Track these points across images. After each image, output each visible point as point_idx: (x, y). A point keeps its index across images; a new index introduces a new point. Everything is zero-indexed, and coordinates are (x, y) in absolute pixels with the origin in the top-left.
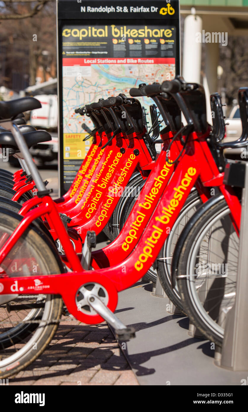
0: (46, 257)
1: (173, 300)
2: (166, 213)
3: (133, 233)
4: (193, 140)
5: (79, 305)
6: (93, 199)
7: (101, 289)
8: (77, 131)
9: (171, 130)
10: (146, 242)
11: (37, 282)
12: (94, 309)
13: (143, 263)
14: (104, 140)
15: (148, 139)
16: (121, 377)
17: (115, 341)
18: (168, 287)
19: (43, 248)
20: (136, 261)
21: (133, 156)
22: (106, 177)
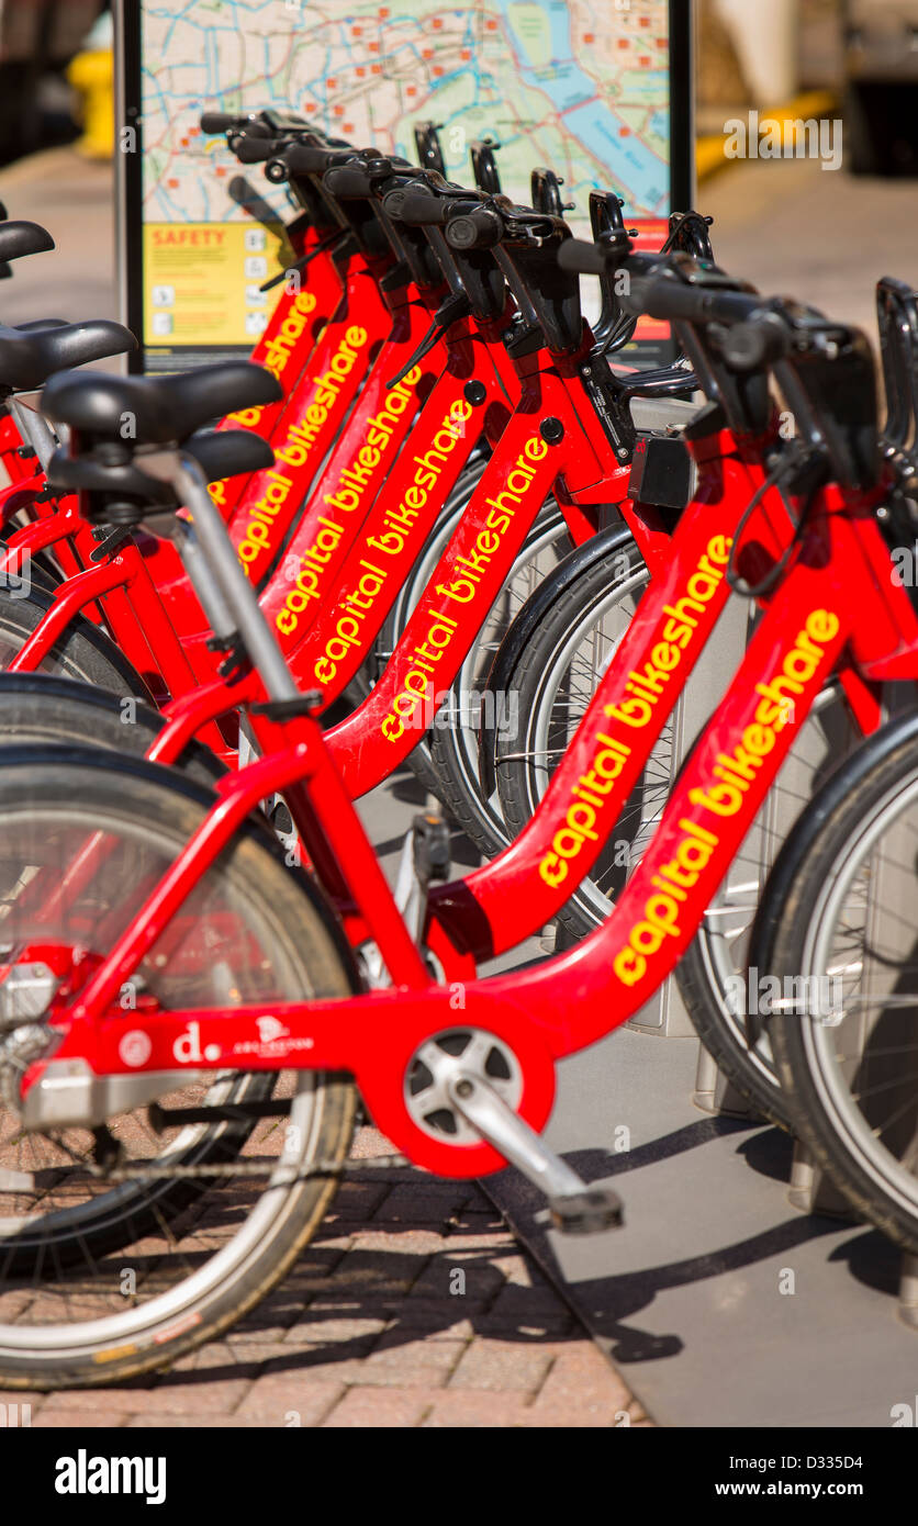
0: (298, 936)
1: (734, 1071)
2: (728, 777)
3: (581, 818)
4: (828, 515)
5: (418, 1106)
6: (346, 601)
7: (494, 1052)
8: (206, 212)
9: (728, 426)
10: (656, 881)
11: (269, 1027)
12: (470, 1123)
13: (648, 958)
14: (356, 289)
15: (603, 377)
16: (557, 1367)
17: (501, 1224)
18: (713, 1022)
19: (288, 906)
20: (619, 950)
21: (539, 445)
22: (402, 507)
